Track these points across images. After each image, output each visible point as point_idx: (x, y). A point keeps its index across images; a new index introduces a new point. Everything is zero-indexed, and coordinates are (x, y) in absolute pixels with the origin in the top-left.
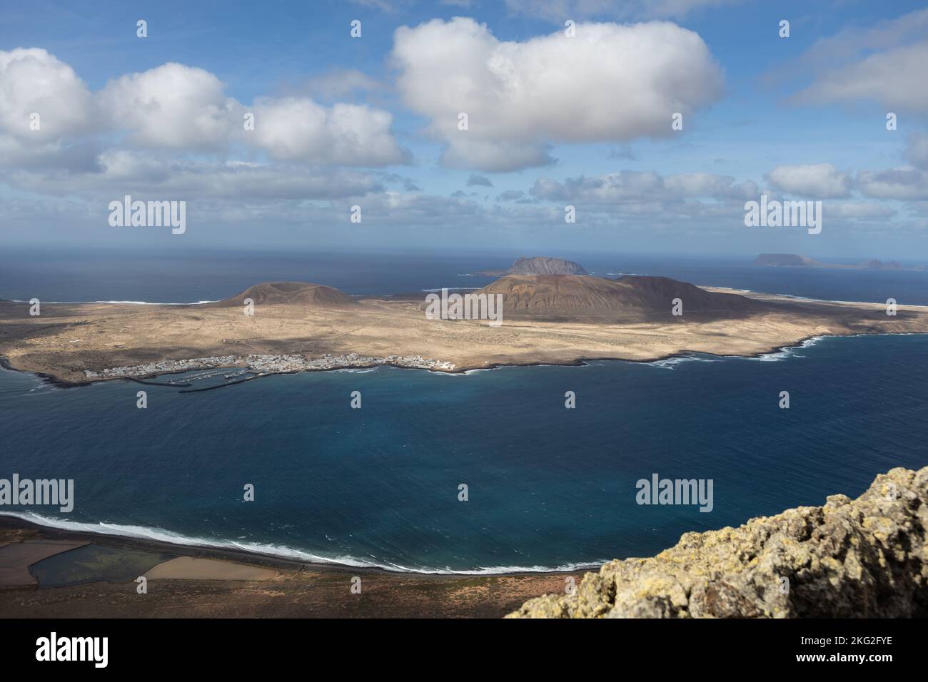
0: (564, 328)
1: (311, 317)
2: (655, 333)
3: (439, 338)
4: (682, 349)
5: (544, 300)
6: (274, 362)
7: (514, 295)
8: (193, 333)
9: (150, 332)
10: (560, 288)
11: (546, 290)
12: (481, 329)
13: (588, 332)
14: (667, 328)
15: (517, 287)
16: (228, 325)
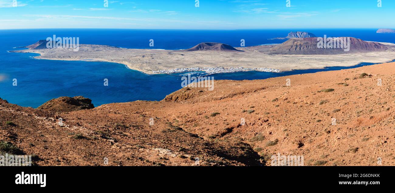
0: (316, 57)
1: (221, 55)
2: (350, 57)
3: (270, 61)
4: (362, 62)
5: (307, 47)
6: (213, 70)
7: (295, 45)
8: (183, 60)
9: (168, 59)
10: (312, 42)
11: (307, 43)
12: (285, 58)
13: (326, 58)
14: (354, 55)
15: (296, 43)
16: (193, 57)
